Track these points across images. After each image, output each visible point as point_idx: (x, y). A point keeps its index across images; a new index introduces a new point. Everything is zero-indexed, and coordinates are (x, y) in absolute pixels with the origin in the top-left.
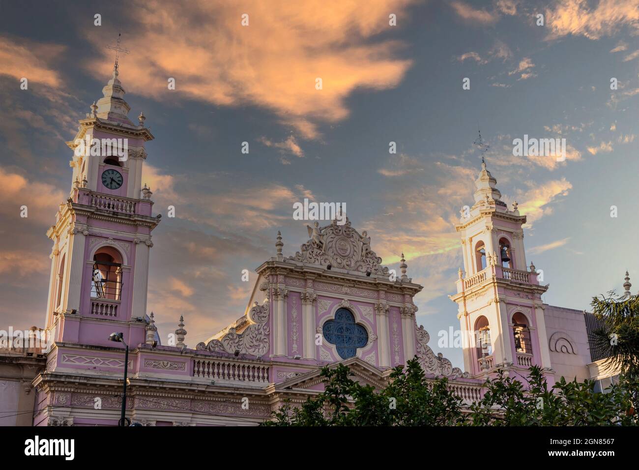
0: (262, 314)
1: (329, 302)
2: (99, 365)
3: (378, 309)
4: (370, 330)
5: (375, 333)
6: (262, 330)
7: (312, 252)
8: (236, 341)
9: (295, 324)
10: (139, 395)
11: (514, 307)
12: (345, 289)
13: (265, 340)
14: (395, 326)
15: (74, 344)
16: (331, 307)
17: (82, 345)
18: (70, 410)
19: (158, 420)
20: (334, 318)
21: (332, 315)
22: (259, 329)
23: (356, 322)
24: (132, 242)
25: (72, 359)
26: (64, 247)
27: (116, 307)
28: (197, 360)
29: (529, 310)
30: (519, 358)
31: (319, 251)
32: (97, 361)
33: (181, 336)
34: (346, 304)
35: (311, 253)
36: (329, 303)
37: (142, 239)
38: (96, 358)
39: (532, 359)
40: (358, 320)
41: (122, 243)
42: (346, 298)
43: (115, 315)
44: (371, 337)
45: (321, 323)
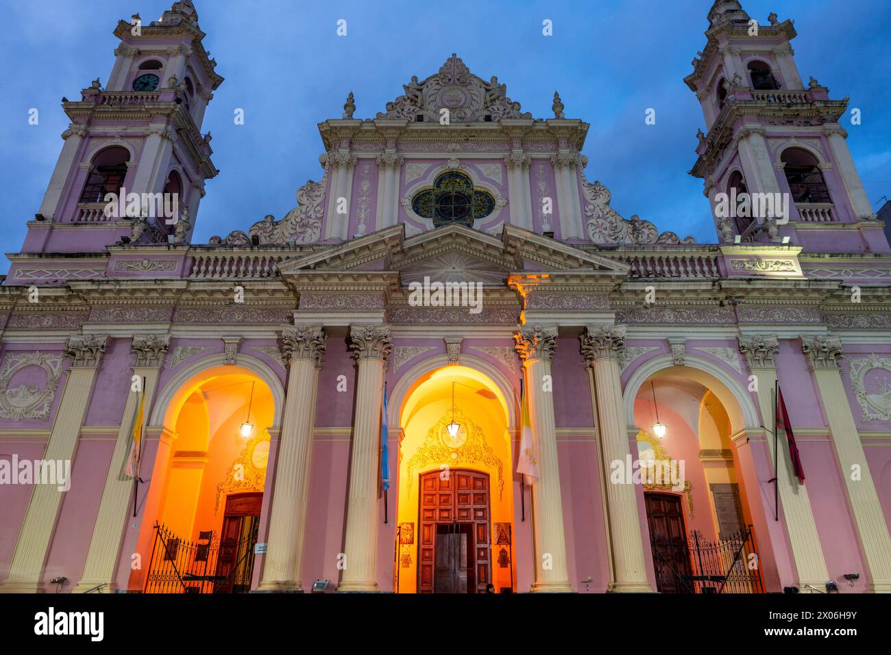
0: (315, 193)
1: (425, 165)
2: (63, 277)
3: (510, 164)
4: (497, 193)
5: (506, 197)
6: (312, 212)
7: (403, 110)
9: (364, 198)
10: (95, 305)
11: (782, 141)
12: (452, 146)
13: (316, 225)
14: (541, 183)
15: (29, 255)
16: (428, 171)
17: (41, 255)
20: (431, 186)
21: (428, 181)
22: (308, 212)
23: (474, 187)
24: (142, 136)
25: (28, 273)
28: (197, 257)
29: (815, 141)
30: (804, 213)
31: (413, 108)
32: (62, 273)
34: (453, 165)
35: (400, 111)
37: (154, 129)
39: (832, 211)
40: (476, 182)
42: (453, 156)
44: (499, 202)
45: (410, 195)
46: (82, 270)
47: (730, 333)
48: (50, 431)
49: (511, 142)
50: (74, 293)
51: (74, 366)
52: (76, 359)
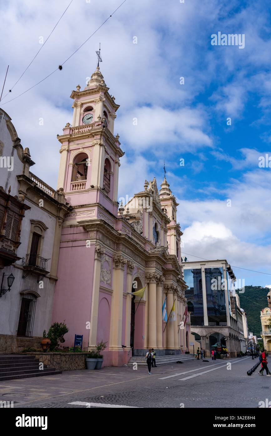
0: (142, 217)
4: (160, 234)
5: (161, 236)
6: (142, 224)
10: (122, 243)
12: (156, 214)
15: (103, 207)
16: (154, 221)
18: (102, 243)
23: (157, 230)
25: (100, 215)
26: (79, 149)
28: (132, 232)
34: (157, 222)
36: (154, 219)
41: (111, 160)
42: (157, 219)
44: (160, 238)
45: (153, 227)
46: (110, 221)
48: (113, 291)
49: (162, 219)
50: (120, 237)
51: (120, 267)
52: (120, 265)
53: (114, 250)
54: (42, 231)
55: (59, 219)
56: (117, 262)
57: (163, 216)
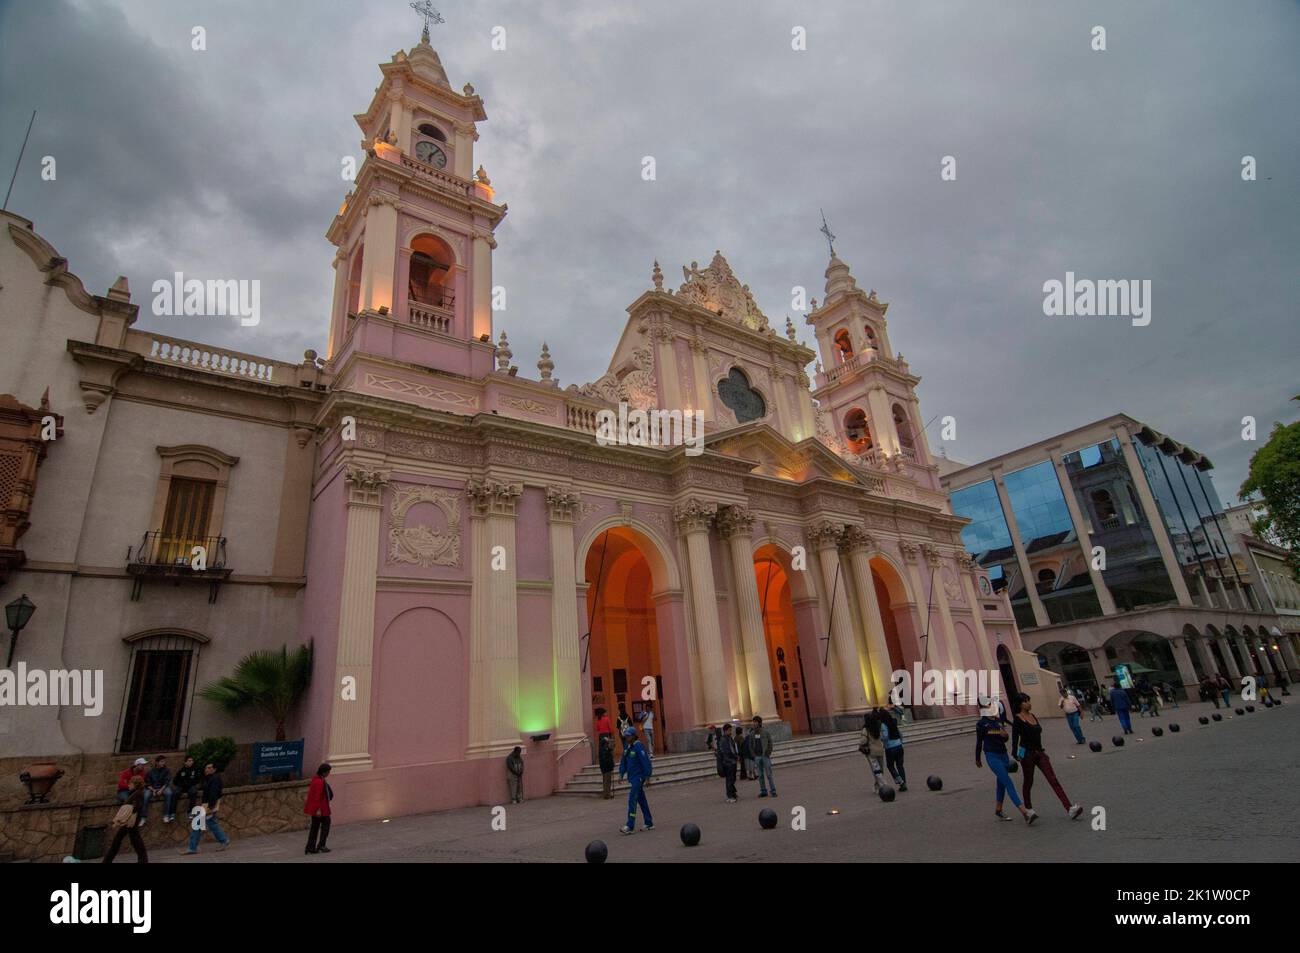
0: (645, 360)
1: (721, 357)
2: (426, 396)
3: (773, 374)
4: (767, 397)
5: (774, 403)
6: (647, 380)
8: (618, 389)
9: (686, 377)
10: (495, 443)
11: (891, 397)
12: (736, 345)
14: (792, 397)
15: (385, 359)
16: (724, 363)
17: (397, 362)
18: (384, 457)
19: (526, 483)
20: (728, 377)
21: (726, 373)
22: (643, 379)
23: (751, 387)
24: (466, 236)
25: (382, 382)
26: (358, 241)
27: (447, 322)
28: (571, 406)
29: (905, 402)
32: (424, 391)
33: (546, 370)
34: (740, 364)
36: (720, 359)
37: (482, 233)
38: (422, 387)
39: (917, 457)
40: (754, 384)
41: (452, 235)
42: (739, 356)
43: (447, 331)
44: (770, 405)
45: (716, 381)
46: (446, 392)
47: (894, 538)
48: (471, 582)
49: (771, 354)
50: (473, 425)
51: (491, 511)
52: (492, 503)
53: (471, 467)
54: (218, 469)
55: (297, 428)
56: (479, 500)
57: (769, 345)
